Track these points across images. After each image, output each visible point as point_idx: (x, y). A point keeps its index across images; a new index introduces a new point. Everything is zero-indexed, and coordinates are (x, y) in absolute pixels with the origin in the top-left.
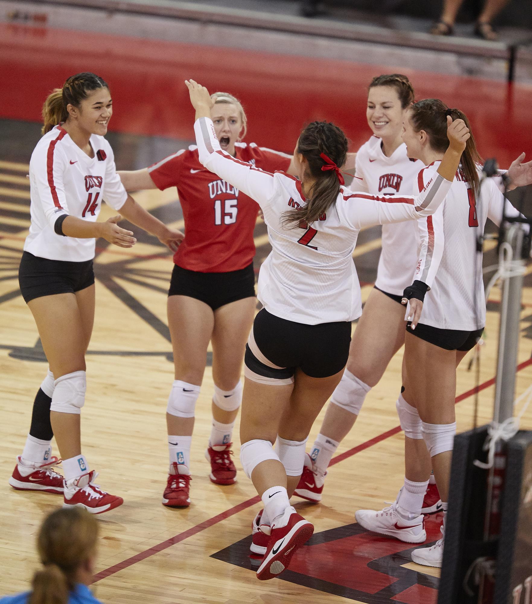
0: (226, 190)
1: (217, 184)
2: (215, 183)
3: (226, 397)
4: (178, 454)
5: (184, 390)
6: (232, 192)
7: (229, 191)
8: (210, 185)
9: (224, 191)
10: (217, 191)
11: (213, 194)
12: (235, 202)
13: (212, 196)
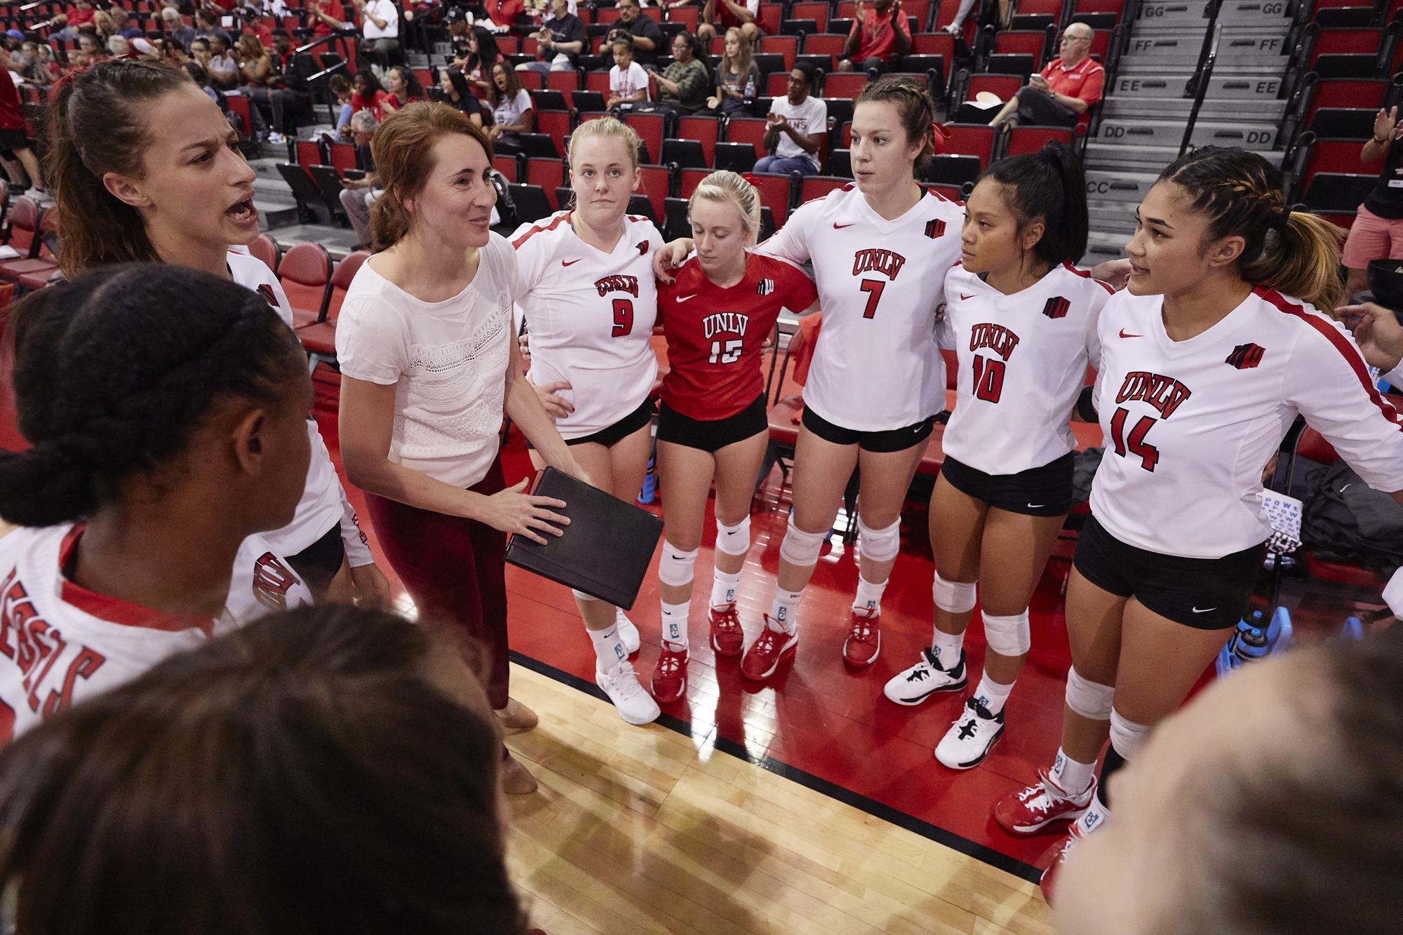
0: (728, 327)
1: (715, 318)
2: (712, 317)
3: (729, 534)
4: (671, 626)
5: (674, 557)
6: (737, 331)
7: (731, 329)
8: (705, 320)
9: (725, 329)
10: (715, 329)
11: (709, 334)
12: (739, 343)
13: (708, 336)
